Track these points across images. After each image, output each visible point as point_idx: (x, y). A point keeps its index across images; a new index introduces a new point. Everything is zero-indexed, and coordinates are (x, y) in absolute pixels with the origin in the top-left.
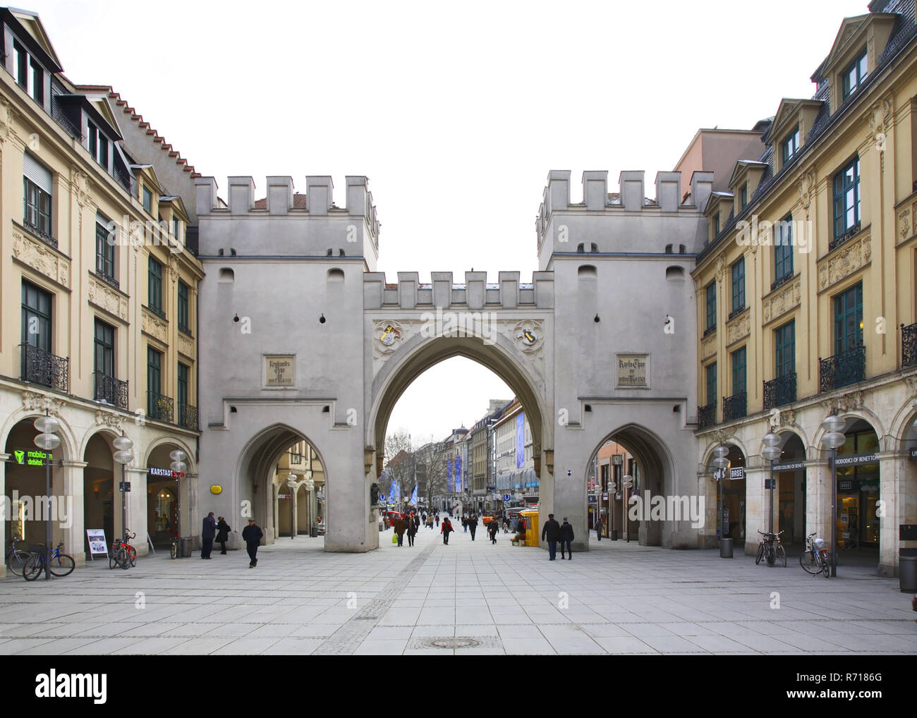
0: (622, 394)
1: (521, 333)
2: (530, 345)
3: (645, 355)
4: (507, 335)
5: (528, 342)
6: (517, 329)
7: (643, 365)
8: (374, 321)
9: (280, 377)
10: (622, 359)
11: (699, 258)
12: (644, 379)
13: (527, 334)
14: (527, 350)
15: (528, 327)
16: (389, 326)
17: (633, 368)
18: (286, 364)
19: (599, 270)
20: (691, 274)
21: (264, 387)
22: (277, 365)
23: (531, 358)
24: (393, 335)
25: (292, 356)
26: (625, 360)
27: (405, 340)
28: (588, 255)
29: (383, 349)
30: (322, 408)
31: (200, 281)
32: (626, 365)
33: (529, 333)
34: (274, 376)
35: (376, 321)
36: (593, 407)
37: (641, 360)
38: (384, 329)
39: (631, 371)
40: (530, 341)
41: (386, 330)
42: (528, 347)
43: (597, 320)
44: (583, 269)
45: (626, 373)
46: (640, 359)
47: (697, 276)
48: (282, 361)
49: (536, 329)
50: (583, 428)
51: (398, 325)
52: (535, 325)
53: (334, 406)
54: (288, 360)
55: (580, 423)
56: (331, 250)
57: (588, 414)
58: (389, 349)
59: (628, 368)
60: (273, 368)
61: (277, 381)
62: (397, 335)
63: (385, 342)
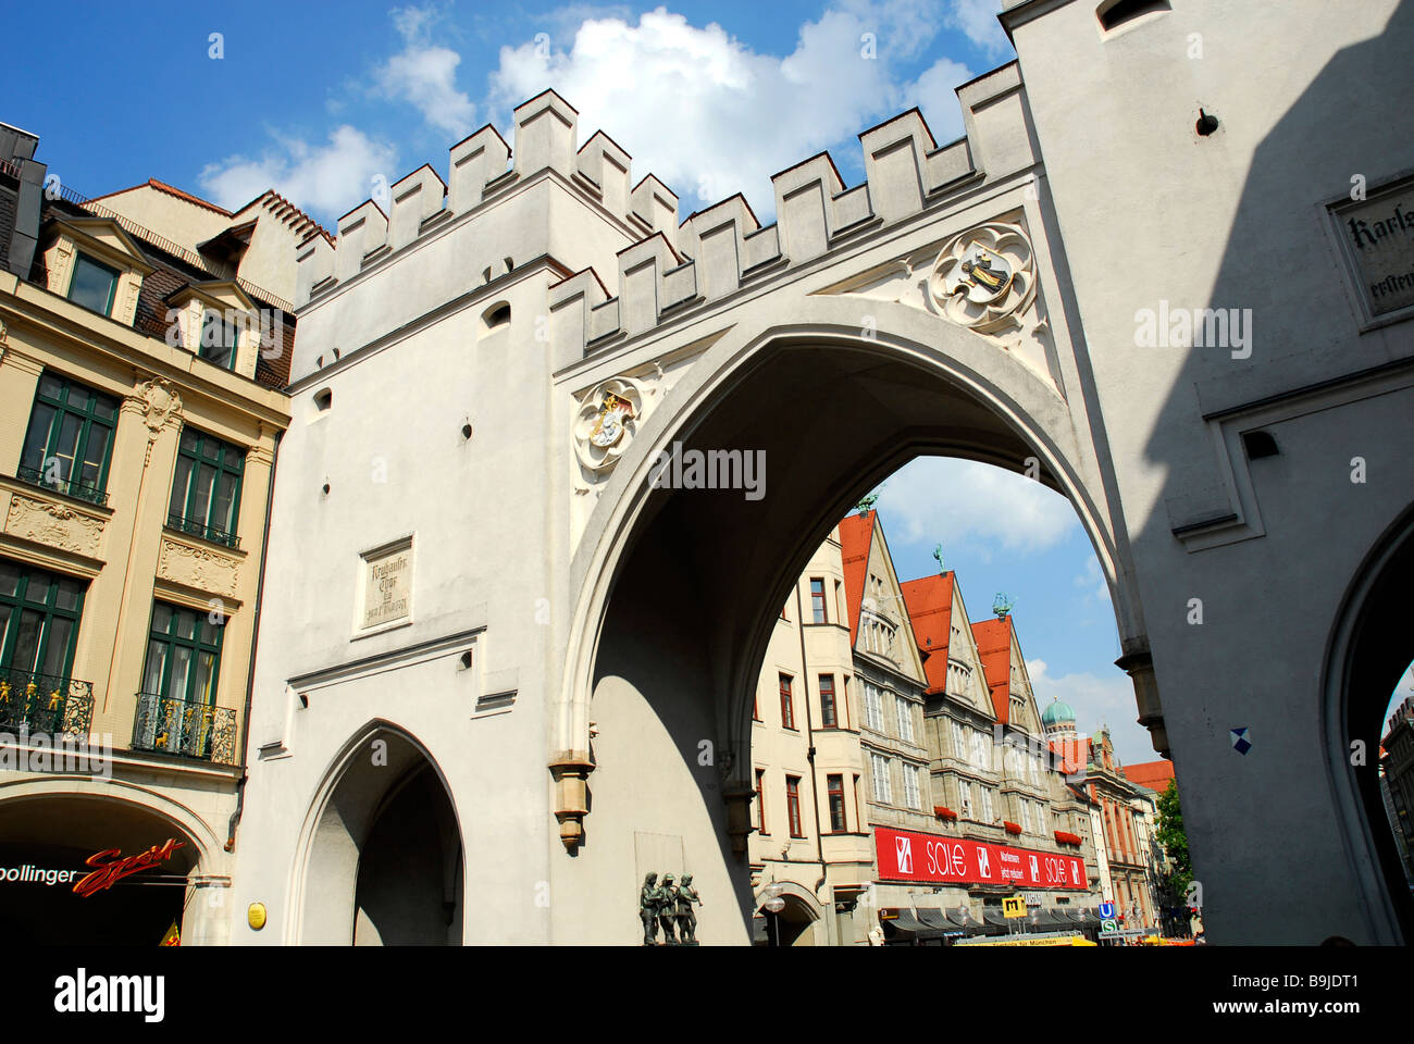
1: (957, 277)
4: (915, 302)
5: (986, 296)
6: (945, 270)
8: (574, 395)
9: (387, 599)
10: (1359, 216)
13: (978, 273)
15: (975, 252)
16: (610, 395)
18: (402, 563)
21: (358, 633)
22: (384, 571)
23: (1006, 339)
24: (618, 413)
25: (405, 543)
26: (1374, 215)
27: (645, 417)
29: (593, 463)
30: (456, 659)
31: (279, 435)
32: (1385, 229)
33: (985, 266)
34: (379, 600)
35: (578, 395)
36: (1279, 433)
38: (599, 406)
40: (992, 289)
41: (604, 406)
42: (989, 308)
43: (1207, 125)
45: (1396, 257)
48: (392, 559)
49: (1004, 246)
50: (1256, 529)
51: (627, 384)
52: (998, 237)
53: (481, 648)
54: (403, 554)
55: (1238, 510)
56: (490, 268)
57: (1263, 466)
58: (609, 457)
59: (1403, 237)
60: (378, 581)
61: (382, 612)
62: (627, 412)
63: (600, 440)
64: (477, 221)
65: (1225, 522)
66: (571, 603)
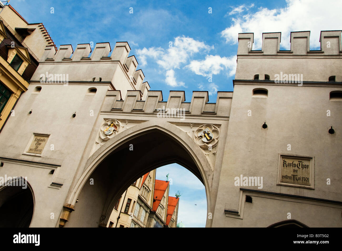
0: (284, 191)
1: (201, 134)
2: (207, 143)
3: (309, 159)
4: (190, 135)
5: (206, 141)
6: (199, 130)
7: (307, 167)
9: (37, 147)
10: (286, 160)
12: (308, 179)
13: (206, 135)
14: (205, 146)
16: (113, 123)
17: (296, 168)
18: (44, 140)
19: (269, 93)
21: (25, 153)
22: (39, 140)
23: (206, 153)
24: (113, 128)
25: (48, 136)
26: (289, 161)
27: (119, 132)
28: (262, 82)
29: (103, 137)
30: (50, 171)
31: (23, 92)
32: (289, 165)
33: (208, 134)
34: (34, 147)
35: (105, 119)
36: (254, 199)
37: (305, 163)
38: (109, 124)
39: (294, 171)
40: (208, 140)
41: (110, 125)
42: (205, 144)
43: (265, 126)
44: (256, 92)
45: (289, 172)
46: (303, 161)
48: (42, 138)
49: (214, 131)
50: (241, 217)
51: (118, 122)
52: (213, 129)
53: (57, 170)
54: (45, 138)
55: (239, 212)
56: (95, 78)
57: (248, 204)
58: (107, 138)
59: (292, 168)
60: (36, 142)
61: (34, 150)
62: (115, 129)
63: (106, 133)
64: (96, 65)
65: (236, 213)
66: (84, 169)
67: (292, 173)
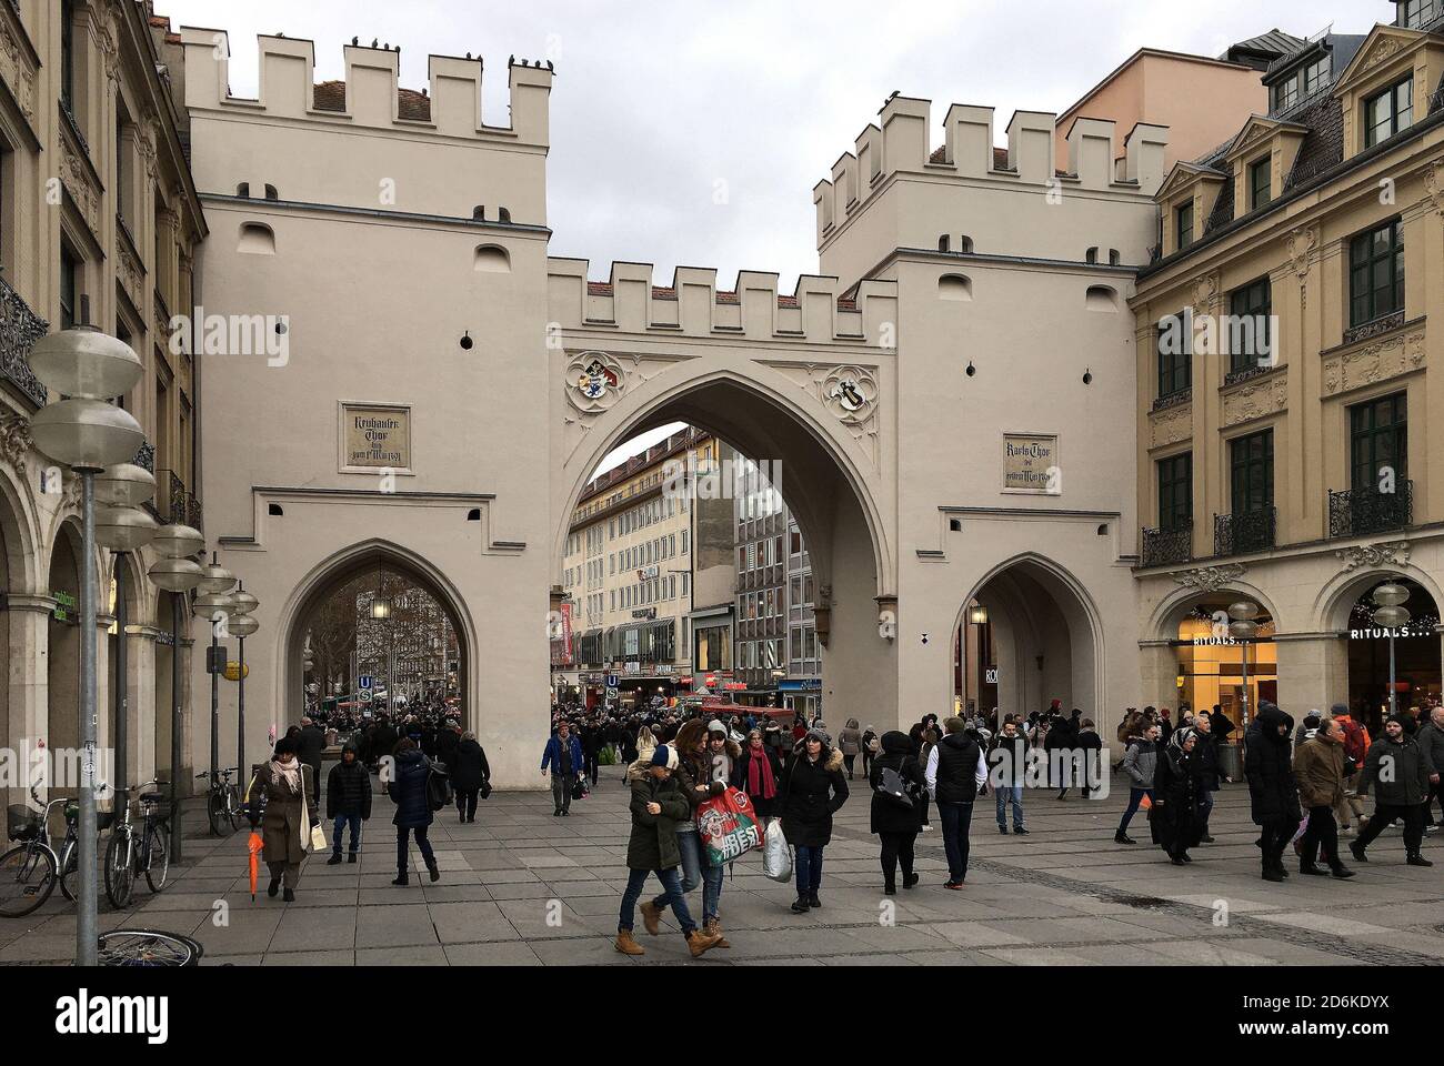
0: (1013, 503)
1: (837, 389)
2: (852, 411)
3: (1049, 438)
4: (813, 391)
5: (849, 405)
6: (832, 381)
7: (1046, 453)
8: (566, 351)
9: (376, 446)
10: (1012, 442)
11: (1142, 275)
13: (847, 391)
14: (850, 417)
15: (849, 379)
17: (1029, 457)
18: (391, 424)
19: (975, 284)
20: (1128, 301)
21: (342, 467)
22: (373, 423)
23: (855, 433)
24: (605, 379)
25: (404, 410)
26: (1016, 444)
27: (627, 390)
28: (955, 258)
29: (583, 405)
30: (465, 513)
32: (1018, 452)
33: (852, 389)
34: (365, 446)
35: (570, 352)
36: (964, 524)
37: (1044, 445)
39: (1026, 462)
40: (854, 404)
41: (590, 370)
43: (971, 371)
44: (947, 280)
45: (1017, 465)
46: (1041, 443)
47: (1137, 308)
48: (381, 417)
49: (863, 382)
50: (948, 559)
51: (613, 360)
52: (862, 375)
54: (395, 417)
55: (943, 550)
56: (483, 209)
57: (955, 535)
58: (595, 406)
59: (1022, 457)
60: (365, 431)
61: (371, 456)
62: (611, 381)
65: (938, 554)
67: (1023, 467)
